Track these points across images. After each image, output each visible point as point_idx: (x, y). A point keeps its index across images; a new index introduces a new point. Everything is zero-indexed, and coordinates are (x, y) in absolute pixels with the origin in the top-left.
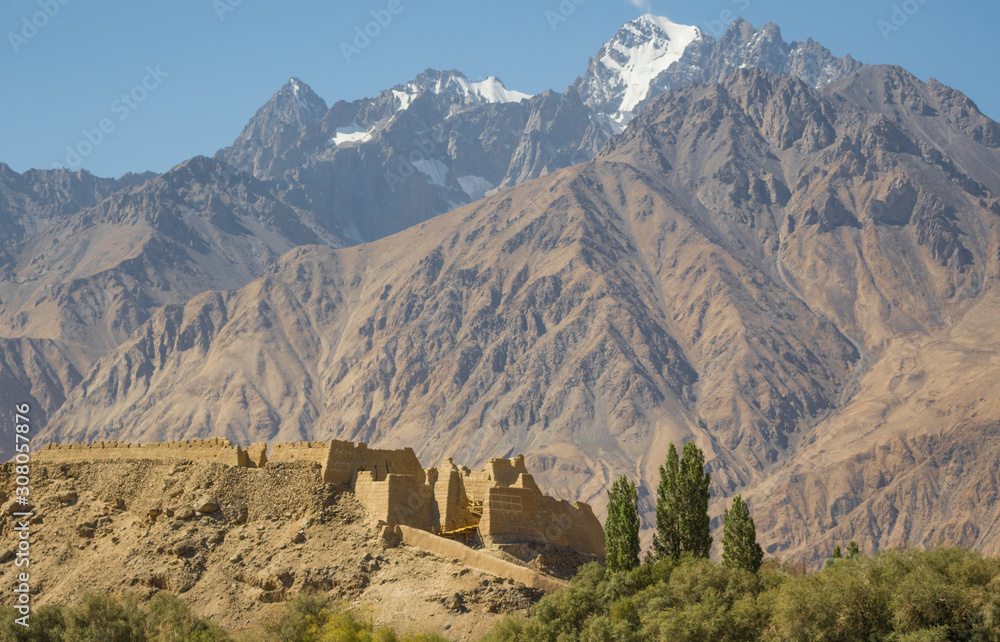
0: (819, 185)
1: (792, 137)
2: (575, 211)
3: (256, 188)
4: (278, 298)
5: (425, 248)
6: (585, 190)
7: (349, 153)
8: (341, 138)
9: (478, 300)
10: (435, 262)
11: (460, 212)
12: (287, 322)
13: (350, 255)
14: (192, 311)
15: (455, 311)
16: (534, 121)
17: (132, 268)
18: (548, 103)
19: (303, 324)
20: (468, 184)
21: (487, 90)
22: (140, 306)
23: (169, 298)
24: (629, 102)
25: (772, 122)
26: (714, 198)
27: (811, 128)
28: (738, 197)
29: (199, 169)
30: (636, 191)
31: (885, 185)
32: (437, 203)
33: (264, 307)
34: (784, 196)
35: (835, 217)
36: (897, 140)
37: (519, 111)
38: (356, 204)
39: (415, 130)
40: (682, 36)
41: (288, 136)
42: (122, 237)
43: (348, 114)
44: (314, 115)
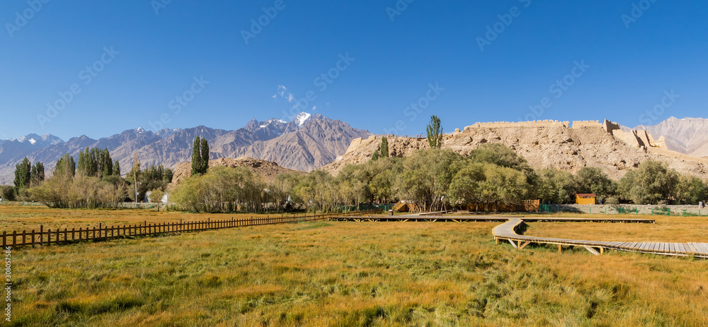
0: (330, 135)
1: (326, 128)
2: (297, 137)
3: (250, 133)
4: (255, 148)
5: (276, 142)
6: (298, 134)
7: (262, 129)
8: (261, 126)
9: (283, 149)
10: (277, 144)
11: (280, 138)
12: (256, 151)
13: (265, 142)
14: (242, 149)
15: (280, 150)
16: (288, 125)
17: (232, 143)
18: (290, 123)
19: (258, 151)
20: (279, 134)
21: (281, 121)
23: (238, 147)
24: (301, 123)
25: (323, 126)
26: (315, 137)
27: (328, 127)
28: (319, 136)
29: (242, 130)
30: (305, 135)
31: (339, 135)
32: (275, 136)
33: (253, 149)
34: (325, 136)
35: (332, 139)
36: (340, 130)
37: (285, 125)
38: (264, 136)
39: (271, 126)
40: (308, 115)
41: (253, 126)
42: (230, 139)
43: (262, 123)
44: (257, 124)
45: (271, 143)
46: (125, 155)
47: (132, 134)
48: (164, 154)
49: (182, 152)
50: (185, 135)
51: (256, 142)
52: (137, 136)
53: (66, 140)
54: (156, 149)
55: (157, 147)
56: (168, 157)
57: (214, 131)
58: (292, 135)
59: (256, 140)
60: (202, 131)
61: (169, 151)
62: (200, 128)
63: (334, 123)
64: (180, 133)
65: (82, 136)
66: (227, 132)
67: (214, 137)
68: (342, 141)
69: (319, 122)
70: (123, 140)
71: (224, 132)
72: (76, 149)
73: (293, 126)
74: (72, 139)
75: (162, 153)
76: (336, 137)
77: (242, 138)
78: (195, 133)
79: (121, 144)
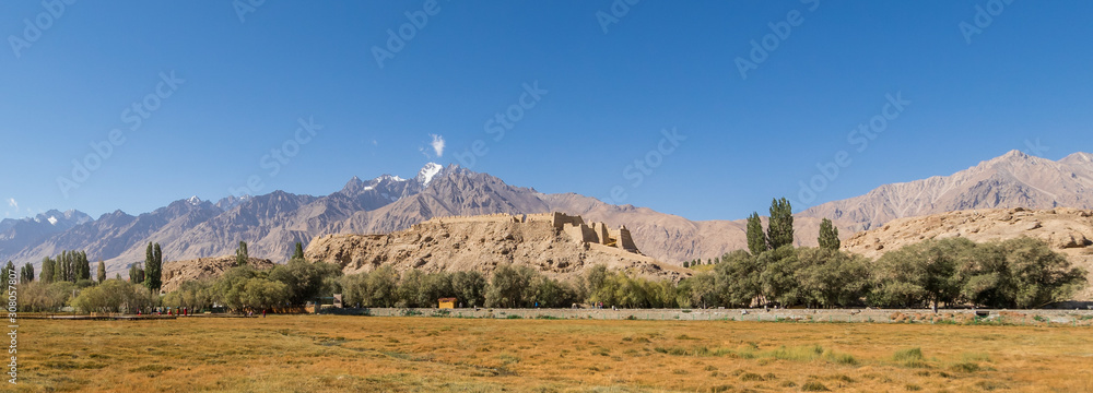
0: (470, 199)
1: (465, 187)
2: (418, 203)
3: (348, 199)
4: (354, 222)
5: (386, 212)
6: (420, 199)
7: (367, 192)
8: (366, 188)
9: (398, 223)
10: (388, 214)
11: (393, 204)
12: (356, 227)
13: (369, 213)
14: (336, 224)
15: (393, 225)
16: (407, 185)
17: (322, 216)
18: (410, 182)
19: (360, 228)
20: (392, 199)
21: (396, 178)
22: (324, 224)
23: (330, 222)
24: (427, 181)
25: (460, 185)
26: (448, 202)
27: (468, 186)
28: (453, 201)
29: (336, 195)
30: (431, 199)
31: (486, 197)
32: (387, 202)
33: (352, 224)
34: (463, 201)
35: (474, 205)
36: (487, 189)
37: (404, 183)
38: (370, 202)
39: (381, 187)
40: (439, 167)
41: (355, 188)
42: (320, 209)
43: (367, 184)
44: (360, 184)
45: (378, 215)
46: (173, 238)
47: (181, 206)
48: (227, 235)
49: (251, 231)
50: (255, 206)
51: (357, 214)
52: (190, 209)
53: (96, 218)
54: (215, 228)
55: (216, 224)
56: (231, 239)
57: (297, 197)
58: (410, 200)
59: (357, 209)
60: (280, 198)
61: (233, 230)
62: (277, 194)
63: (478, 179)
64: (248, 203)
65: (116, 212)
66: (316, 198)
67: (297, 207)
68: (490, 208)
69: (453, 178)
70: (171, 215)
71: (311, 200)
72: (108, 231)
73: (414, 185)
74: (103, 217)
75: (222, 234)
76: (480, 200)
77: (335, 208)
78: (270, 202)
79: (167, 223)
